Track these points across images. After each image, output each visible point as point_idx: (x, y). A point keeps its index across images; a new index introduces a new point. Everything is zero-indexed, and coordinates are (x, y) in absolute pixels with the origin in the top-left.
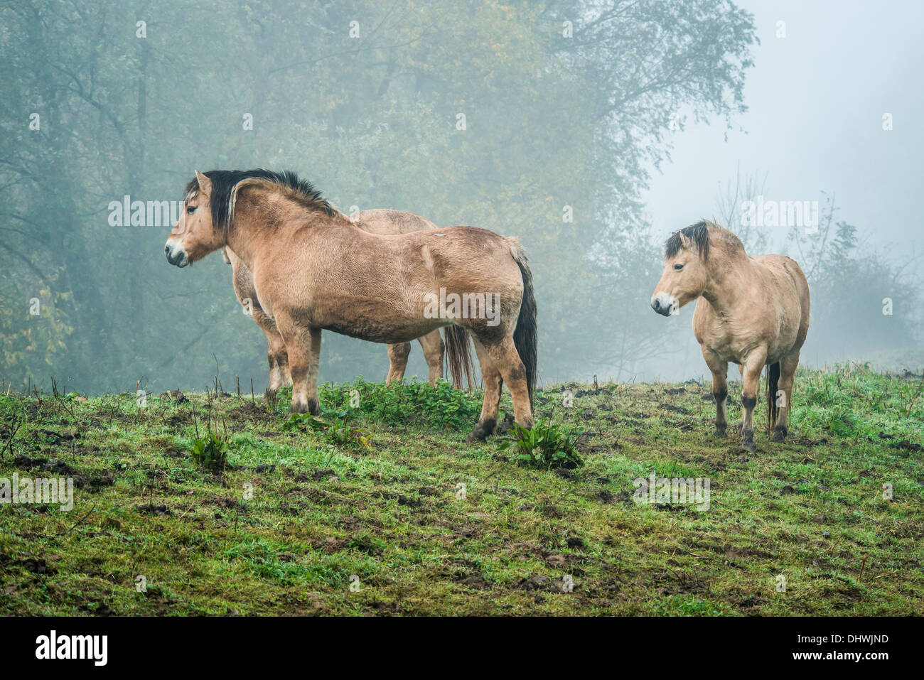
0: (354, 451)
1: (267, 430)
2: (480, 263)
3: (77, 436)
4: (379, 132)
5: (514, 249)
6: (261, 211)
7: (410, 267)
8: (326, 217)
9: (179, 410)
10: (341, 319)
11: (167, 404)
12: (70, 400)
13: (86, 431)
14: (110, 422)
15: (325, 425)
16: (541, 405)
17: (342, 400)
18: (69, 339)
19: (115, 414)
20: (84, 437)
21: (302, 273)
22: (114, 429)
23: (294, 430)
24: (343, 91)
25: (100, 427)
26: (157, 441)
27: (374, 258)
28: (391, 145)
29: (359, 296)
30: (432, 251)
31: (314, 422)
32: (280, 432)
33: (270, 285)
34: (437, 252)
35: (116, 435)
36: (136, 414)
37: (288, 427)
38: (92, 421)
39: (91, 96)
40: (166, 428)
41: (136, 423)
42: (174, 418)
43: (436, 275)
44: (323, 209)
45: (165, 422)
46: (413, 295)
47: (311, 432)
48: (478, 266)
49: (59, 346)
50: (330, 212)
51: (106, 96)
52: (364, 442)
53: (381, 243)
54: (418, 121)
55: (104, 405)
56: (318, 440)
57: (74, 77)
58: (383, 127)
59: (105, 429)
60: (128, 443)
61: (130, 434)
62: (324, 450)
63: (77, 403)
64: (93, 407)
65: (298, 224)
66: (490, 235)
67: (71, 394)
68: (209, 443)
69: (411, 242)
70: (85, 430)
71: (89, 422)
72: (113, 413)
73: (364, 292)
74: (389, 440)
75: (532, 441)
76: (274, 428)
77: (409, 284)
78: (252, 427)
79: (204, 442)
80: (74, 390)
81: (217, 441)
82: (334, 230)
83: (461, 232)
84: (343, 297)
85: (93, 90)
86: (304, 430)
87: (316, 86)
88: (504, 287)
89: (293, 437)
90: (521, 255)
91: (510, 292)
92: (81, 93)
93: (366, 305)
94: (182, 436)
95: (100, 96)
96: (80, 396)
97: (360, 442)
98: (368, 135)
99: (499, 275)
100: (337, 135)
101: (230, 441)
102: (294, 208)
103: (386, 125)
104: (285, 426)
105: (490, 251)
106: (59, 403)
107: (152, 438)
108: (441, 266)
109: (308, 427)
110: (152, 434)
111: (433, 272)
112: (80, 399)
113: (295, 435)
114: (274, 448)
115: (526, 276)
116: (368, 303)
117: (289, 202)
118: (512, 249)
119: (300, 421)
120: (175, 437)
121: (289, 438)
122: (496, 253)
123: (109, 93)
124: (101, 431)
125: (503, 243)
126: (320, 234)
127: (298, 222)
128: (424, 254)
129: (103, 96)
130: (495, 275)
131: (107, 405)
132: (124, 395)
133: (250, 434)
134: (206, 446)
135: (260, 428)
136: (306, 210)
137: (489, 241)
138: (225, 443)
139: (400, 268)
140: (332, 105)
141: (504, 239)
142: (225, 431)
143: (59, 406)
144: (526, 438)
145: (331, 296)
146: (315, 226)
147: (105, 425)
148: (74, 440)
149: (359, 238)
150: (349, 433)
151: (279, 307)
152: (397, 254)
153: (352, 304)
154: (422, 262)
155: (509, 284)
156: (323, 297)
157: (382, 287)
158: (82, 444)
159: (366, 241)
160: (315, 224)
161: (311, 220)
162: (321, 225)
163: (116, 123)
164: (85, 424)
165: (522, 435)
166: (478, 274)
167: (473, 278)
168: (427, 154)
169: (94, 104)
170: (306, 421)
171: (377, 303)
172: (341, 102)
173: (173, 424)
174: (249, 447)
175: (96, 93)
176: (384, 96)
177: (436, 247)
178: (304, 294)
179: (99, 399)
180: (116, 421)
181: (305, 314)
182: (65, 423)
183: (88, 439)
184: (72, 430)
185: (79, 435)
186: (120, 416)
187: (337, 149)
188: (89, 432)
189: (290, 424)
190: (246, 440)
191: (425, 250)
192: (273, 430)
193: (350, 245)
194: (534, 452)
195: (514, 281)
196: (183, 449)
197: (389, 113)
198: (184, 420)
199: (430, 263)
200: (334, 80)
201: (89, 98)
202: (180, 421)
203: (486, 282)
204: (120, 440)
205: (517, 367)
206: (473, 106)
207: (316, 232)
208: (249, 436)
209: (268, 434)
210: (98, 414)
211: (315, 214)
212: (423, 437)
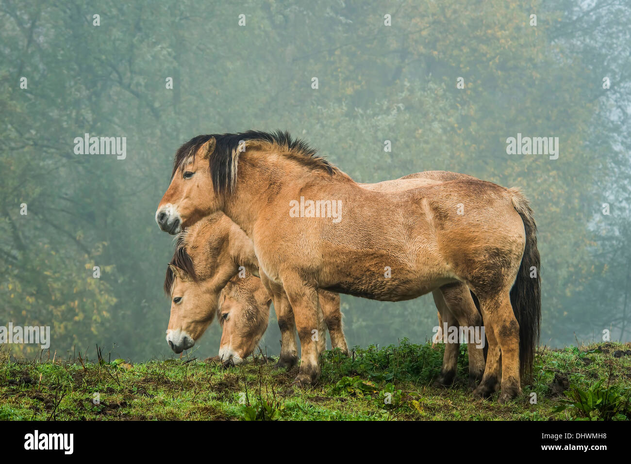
0: (406, 415)
1: (316, 395)
2: (479, 214)
3: (124, 405)
4: (394, 112)
5: (515, 199)
6: (262, 174)
7: (411, 220)
8: (326, 175)
9: (225, 376)
10: (348, 276)
11: (212, 370)
12: (115, 367)
13: (133, 399)
14: (156, 389)
15: (375, 389)
16: (585, 365)
17: (388, 363)
18: (114, 309)
19: (161, 381)
20: (130, 406)
21: (310, 231)
22: (161, 396)
23: (344, 395)
24: (360, 78)
25: (147, 395)
26: (206, 408)
27: (378, 211)
28: (406, 124)
29: (365, 250)
30: (431, 204)
31: (364, 386)
32: (329, 397)
33: (278, 246)
34: (436, 205)
35: (163, 403)
36: (182, 380)
37: (337, 391)
38: (138, 388)
39: (129, 85)
40: (214, 394)
41: (182, 390)
42: (220, 384)
43: (436, 227)
44: (322, 167)
45: (212, 388)
46: (414, 248)
47: (361, 396)
48: (477, 218)
49: (104, 316)
50: (330, 171)
51: (143, 84)
52: (416, 406)
53: (382, 196)
54: (431, 101)
55: (150, 371)
56: (369, 404)
57: (114, 68)
58: (399, 109)
59: (152, 396)
60: (175, 411)
61: (177, 402)
62: (377, 415)
63: (122, 370)
64: (138, 374)
65: (301, 183)
66: (490, 186)
67: (117, 361)
68: (260, 409)
69: (411, 195)
70: (131, 398)
71: (135, 389)
72: (159, 380)
73: (370, 246)
74: (441, 403)
75: (590, 403)
76: (323, 393)
77: (410, 236)
78: (301, 392)
79: (256, 410)
80: (119, 357)
81: (268, 408)
82: (337, 187)
83: (461, 184)
84: (350, 252)
85: (132, 79)
86: (354, 395)
87: (335, 73)
88: (505, 238)
89: (343, 401)
90: (524, 206)
91: (511, 243)
92: (120, 83)
93: (372, 259)
94: (231, 402)
95: (138, 84)
96: (125, 363)
97: (413, 407)
98: (384, 116)
99: (499, 227)
100: (355, 117)
101: (282, 408)
102: (294, 167)
103: (401, 105)
104: (334, 390)
105: (490, 202)
106: (104, 371)
107: (200, 405)
108: (440, 219)
109: (358, 391)
110: (200, 401)
111: (433, 224)
112: (125, 366)
113: (345, 400)
114: (326, 414)
115: (529, 227)
116: (373, 256)
117: (288, 162)
118: (514, 200)
119: (349, 385)
120: (224, 404)
121: (339, 403)
122: (495, 204)
123: (146, 81)
124: (148, 399)
125: (504, 194)
126: (324, 191)
127: (300, 181)
128: (423, 207)
129: (140, 85)
130: (496, 226)
131: (152, 372)
132: (168, 361)
133: (300, 399)
134: (257, 413)
135: (308, 393)
136: (306, 169)
137: (489, 192)
138: (277, 410)
139: (402, 220)
140: (349, 91)
141: (506, 190)
142: (274, 397)
143: (105, 374)
144: (584, 400)
145: (338, 253)
146: (318, 184)
147: (151, 392)
148: (120, 408)
149: (362, 193)
150: (401, 397)
151: (288, 268)
152: (398, 206)
153: (359, 258)
154: (422, 214)
155: (511, 235)
156: (331, 255)
157: (386, 239)
158: (129, 413)
159: (369, 195)
160: (318, 182)
161: (313, 179)
162: (325, 183)
163: (153, 109)
164: (131, 392)
165: (580, 396)
166: (478, 226)
167: (473, 229)
168: (440, 131)
169: (132, 92)
170: (355, 385)
171: (382, 256)
172: (358, 87)
173: (219, 390)
174: (301, 412)
175: (134, 82)
176: (398, 81)
177: (435, 199)
178: (314, 252)
179: (145, 366)
180: (162, 388)
181: (313, 273)
182: (111, 391)
183: (135, 407)
184: (118, 398)
185: (125, 403)
186: (166, 382)
187: (357, 129)
188: (136, 400)
189: (340, 389)
190: (297, 406)
191: (425, 202)
192: (321, 394)
193: (354, 200)
194: (591, 414)
195: (516, 232)
196: (232, 416)
197: (403, 95)
198: (231, 386)
199: (430, 216)
200: (351, 68)
201: (128, 87)
202: (228, 387)
203: (486, 234)
204: (167, 408)
205: (508, 324)
206: (480, 89)
207: (320, 190)
208: (299, 401)
209: (318, 399)
210: (144, 381)
211: (315, 172)
212: (474, 400)
